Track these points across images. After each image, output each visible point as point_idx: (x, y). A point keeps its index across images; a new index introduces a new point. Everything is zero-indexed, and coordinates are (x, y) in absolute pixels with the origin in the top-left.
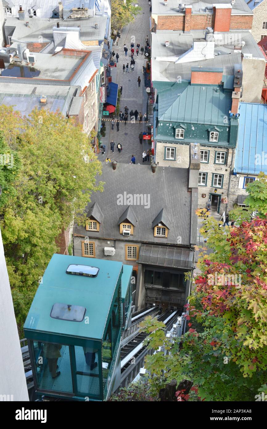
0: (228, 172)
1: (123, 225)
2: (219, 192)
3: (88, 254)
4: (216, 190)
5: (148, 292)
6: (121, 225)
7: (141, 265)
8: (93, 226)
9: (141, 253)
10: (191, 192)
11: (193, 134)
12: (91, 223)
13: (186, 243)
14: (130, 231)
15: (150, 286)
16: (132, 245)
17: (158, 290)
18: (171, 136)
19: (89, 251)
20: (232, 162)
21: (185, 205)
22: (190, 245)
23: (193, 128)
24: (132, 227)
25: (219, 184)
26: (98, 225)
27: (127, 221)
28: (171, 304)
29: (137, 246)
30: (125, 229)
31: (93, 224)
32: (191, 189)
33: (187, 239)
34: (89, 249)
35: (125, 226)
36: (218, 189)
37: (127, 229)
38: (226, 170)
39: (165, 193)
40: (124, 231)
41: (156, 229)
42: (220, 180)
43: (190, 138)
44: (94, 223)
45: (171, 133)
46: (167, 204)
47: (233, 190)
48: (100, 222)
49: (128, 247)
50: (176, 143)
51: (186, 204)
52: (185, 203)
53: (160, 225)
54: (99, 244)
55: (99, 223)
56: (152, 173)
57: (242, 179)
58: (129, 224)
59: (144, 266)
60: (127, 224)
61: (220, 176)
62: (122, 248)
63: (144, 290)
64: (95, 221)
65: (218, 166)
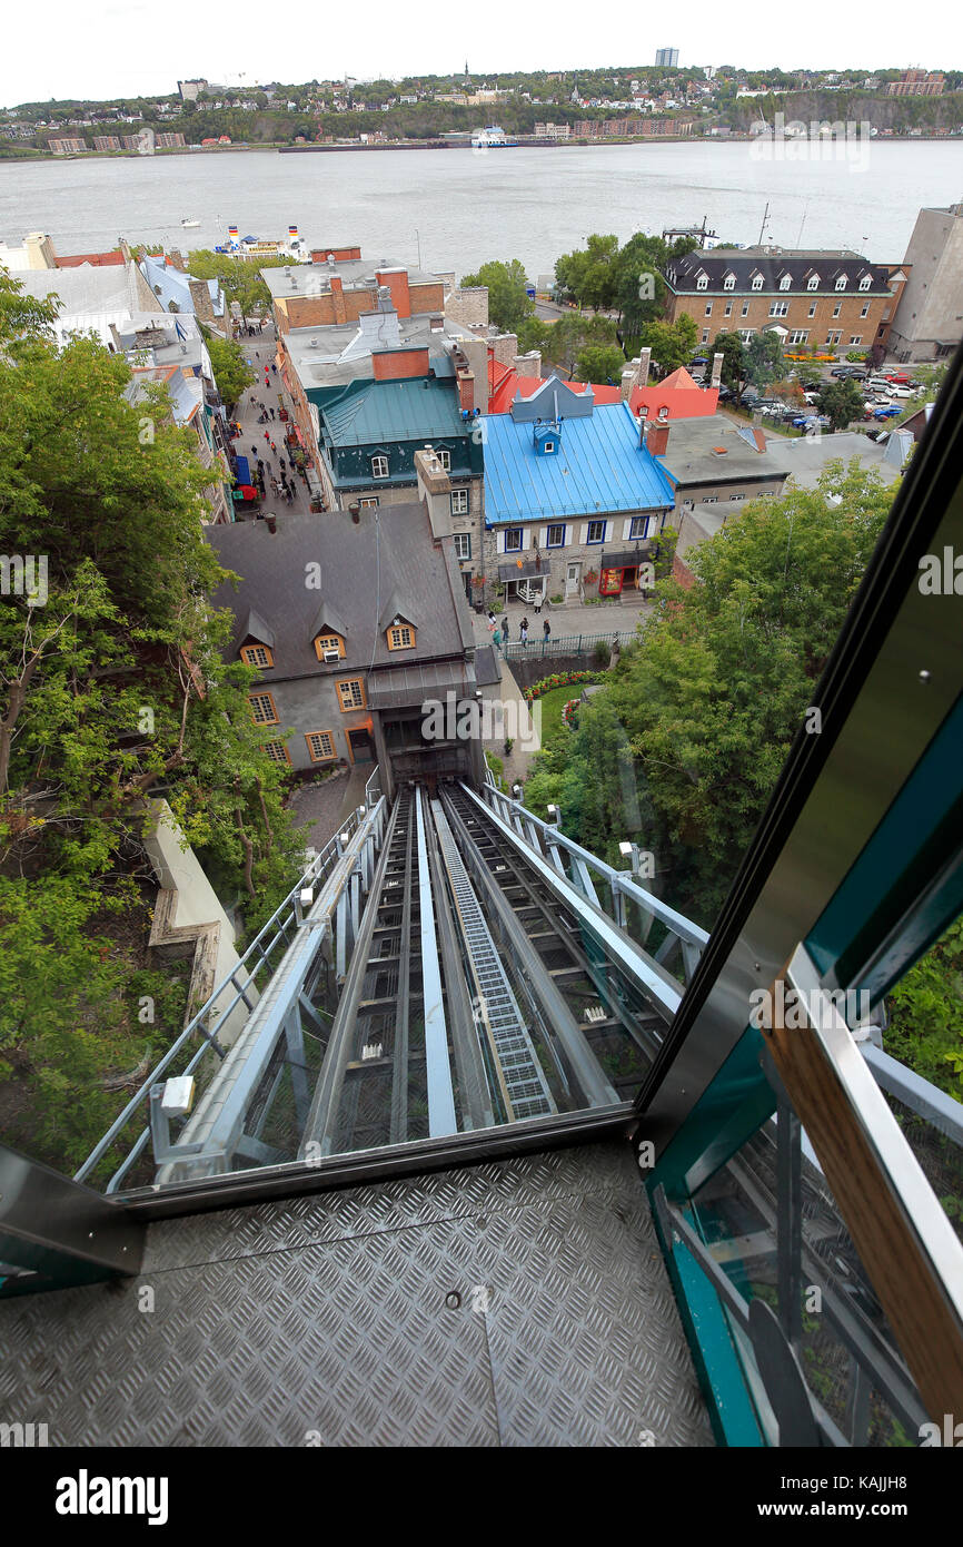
0: (477, 527)
1: (322, 642)
2: (467, 567)
3: (263, 720)
4: (461, 564)
5: (396, 762)
6: (318, 644)
7: (377, 713)
8: (257, 657)
9: (371, 691)
10: (440, 546)
11: (404, 464)
12: (253, 652)
13: (454, 649)
14: (337, 651)
15: (399, 752)
16: (349, 680)
17: (412, 754)
18: (363, 475)
19: (264, 713)
20: (481, 504)
21: (434, 574)
22: (465, 650)
23: (402, 452)
24: (340, 641)
25: (465, 552)
26: (268, 653)
27: (326, 630)
28: (441, 773)
29: (359, 679)
30: (326, 648)
31: (256, 653)
32: (438, 540)
33: (455, 642)
34: (262, 709)
35: (326, 642)
36: (465, 563)
37: (331, 648)
38: (473, 524)
39: (389, 559)
40: (327, 654)
41: (391, 636)
42: (464, 546)
43: (400, 473)
44: (258, 651)
45: (364, 471)
46: (398, 582)
47: (487, 560)
48: (271, 646)
49: (342, 686)
50: (377, 487)
51: (437, 572)
52: (433, 571)
53: (397, 623)
54: (280, 694)
55: (270, 648)
56: (354, 525)
57: (501, 537)
58: (333, 637)
59: (382, 713)
60: (328, 638)
61: (464, 538)
62: (329, 691)
63: (389, 762)
64: (259, 647)
65: (457, 519)
